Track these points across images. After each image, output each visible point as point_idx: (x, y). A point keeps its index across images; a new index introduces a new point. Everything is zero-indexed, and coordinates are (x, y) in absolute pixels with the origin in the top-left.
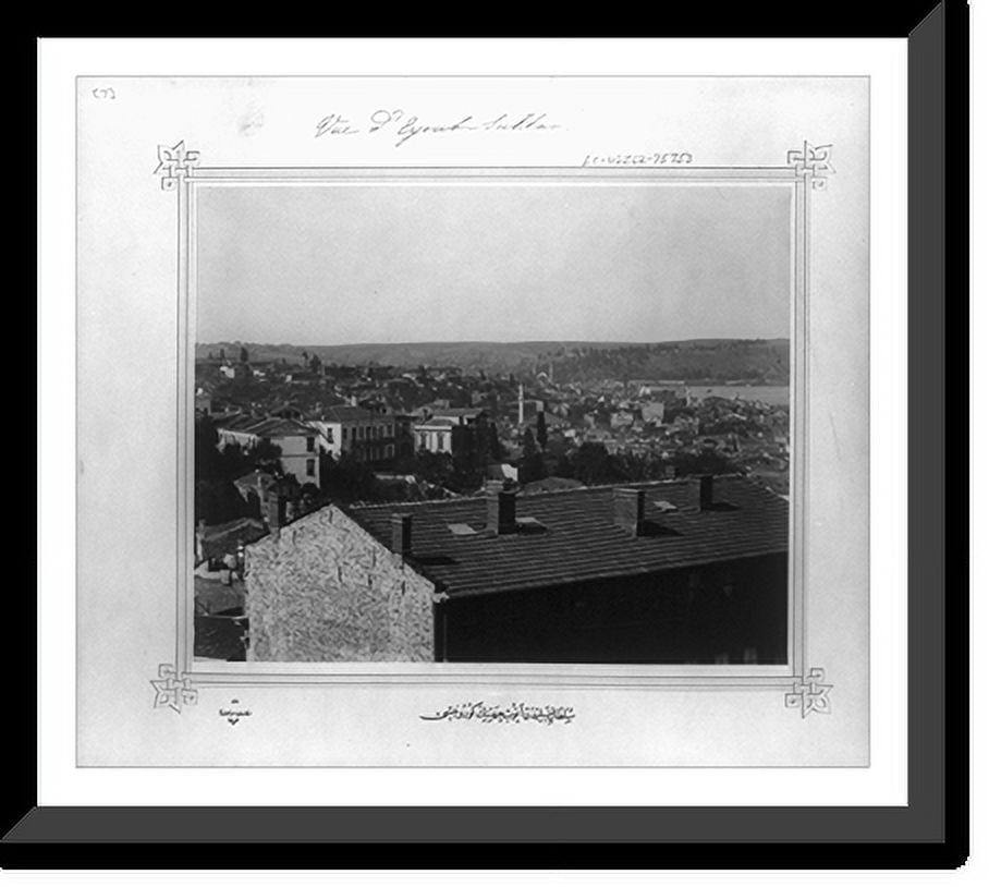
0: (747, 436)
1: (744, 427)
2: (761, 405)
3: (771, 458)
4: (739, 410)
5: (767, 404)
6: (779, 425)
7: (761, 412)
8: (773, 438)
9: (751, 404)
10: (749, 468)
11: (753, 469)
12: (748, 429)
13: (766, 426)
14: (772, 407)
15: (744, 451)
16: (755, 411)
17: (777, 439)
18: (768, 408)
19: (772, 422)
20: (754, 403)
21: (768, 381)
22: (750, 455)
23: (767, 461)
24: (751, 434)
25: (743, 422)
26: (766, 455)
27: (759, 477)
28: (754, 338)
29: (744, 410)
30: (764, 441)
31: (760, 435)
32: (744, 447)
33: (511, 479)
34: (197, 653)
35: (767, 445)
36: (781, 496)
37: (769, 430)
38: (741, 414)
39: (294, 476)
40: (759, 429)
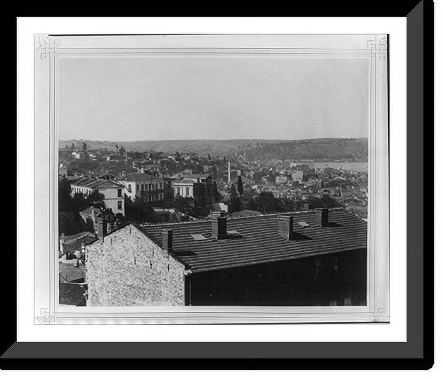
0: (346, 188)
1: (344, 184)
2: (353, 173)
3: (358, 199)
4: (342, 175)
5: (356, 172)
6: (362, 182)
7: (353, 176)
8: (359, 189)
9: (348, 172)
10: (347, 205)
11: (349, 205)
12: (346, 185)
13: (356, 183)
14: (359, 173)
15: (344, 196)
16: (349, 175)
17: (361, 190)
18: (357, 174)
19: (359, 181)
20: (350, 171)
21: (356, 160)
22: (348, 198)
23: (356, 201)
24: (348, 187)
25: (344, 181)
26: (356, 198)
27: (352, 209)
28: (350, 138)
29: (344, 175)
30: (355, 191)
31: (353, 188)
32: (345, 194)
33: (224, 211)
34: (61, 302)
35: (356, 193)
36: (363, 219)
37: (358, 186)
38: (343, 177)
39: (111, 209)
40: (352, 184)
